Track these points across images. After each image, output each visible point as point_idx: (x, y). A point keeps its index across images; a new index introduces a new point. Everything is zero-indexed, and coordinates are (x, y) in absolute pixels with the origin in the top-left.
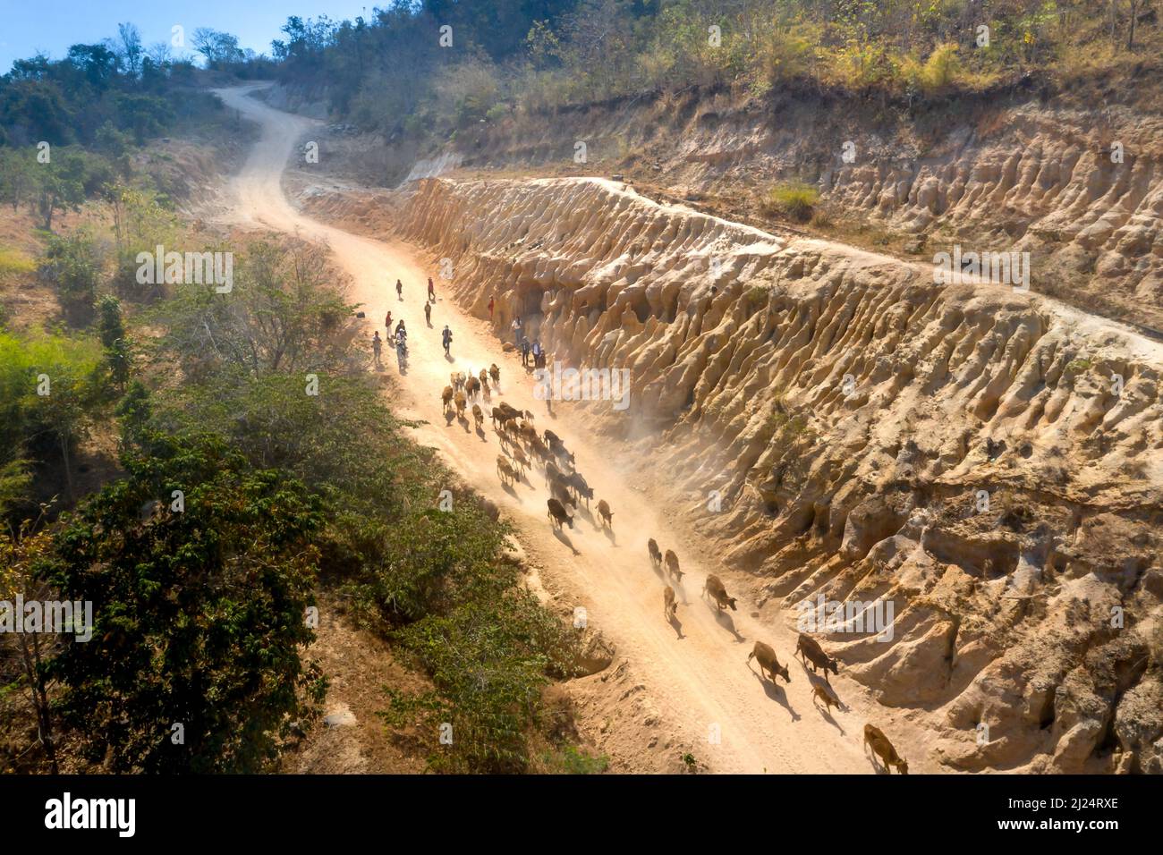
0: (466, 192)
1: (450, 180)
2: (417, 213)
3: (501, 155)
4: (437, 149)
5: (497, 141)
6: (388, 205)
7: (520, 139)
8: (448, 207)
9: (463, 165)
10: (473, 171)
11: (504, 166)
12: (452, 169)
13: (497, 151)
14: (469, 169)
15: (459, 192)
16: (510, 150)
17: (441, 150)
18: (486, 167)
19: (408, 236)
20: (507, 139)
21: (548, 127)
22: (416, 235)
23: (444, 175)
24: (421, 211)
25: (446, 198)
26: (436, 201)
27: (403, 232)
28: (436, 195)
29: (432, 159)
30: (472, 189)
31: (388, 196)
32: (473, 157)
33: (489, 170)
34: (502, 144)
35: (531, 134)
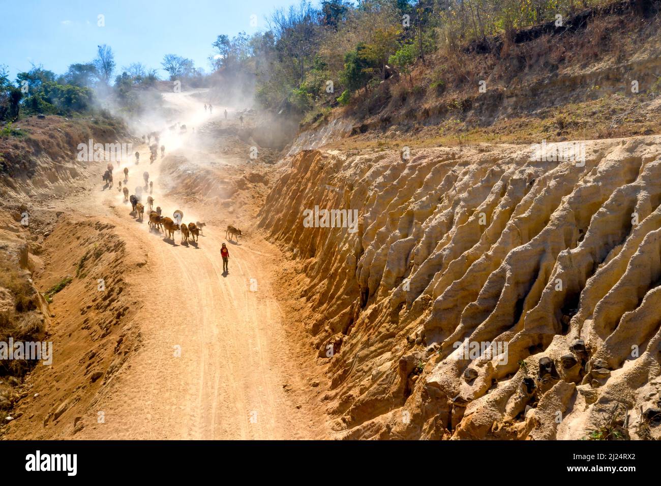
0: (363, 172)
1: (335, 152)
2: (287, 201)
3: (411, 114)
4: (322, 118)
5: (404, 98)
6: (261, 184)
7: (441, 89)
8: (331, 195)
9: (354, 132)
10: (368, 139)
11: (417, 131)
12: (339, 138)
13: (403, 112)
14: (362, 137)
15: (350, 172)
16: (427, 106)
17: (326, 119)
18: (388, 133)
19: (273, 233)
20: (421, 93)
21: (491, 67)
22: (284, 233)
23: (328, 146)
24: (292, 198)
25: (329, 180)
26: (314, 184)
27: (268, 227)
28: (315, 174)
29: (315, 129)
30: (376, 166)
31: (262, 174)
32: (368, 121)
33: (393, 136)
34: (411, 101)
35: (461, 81)
